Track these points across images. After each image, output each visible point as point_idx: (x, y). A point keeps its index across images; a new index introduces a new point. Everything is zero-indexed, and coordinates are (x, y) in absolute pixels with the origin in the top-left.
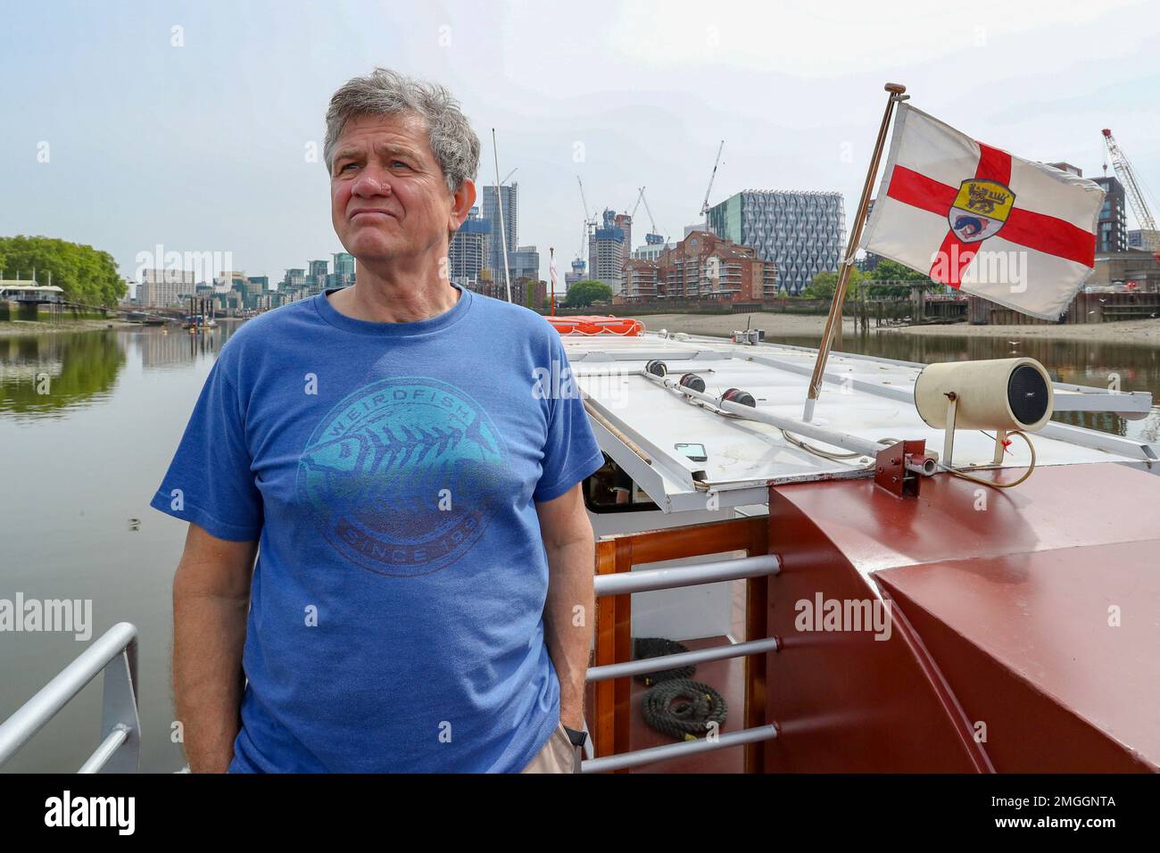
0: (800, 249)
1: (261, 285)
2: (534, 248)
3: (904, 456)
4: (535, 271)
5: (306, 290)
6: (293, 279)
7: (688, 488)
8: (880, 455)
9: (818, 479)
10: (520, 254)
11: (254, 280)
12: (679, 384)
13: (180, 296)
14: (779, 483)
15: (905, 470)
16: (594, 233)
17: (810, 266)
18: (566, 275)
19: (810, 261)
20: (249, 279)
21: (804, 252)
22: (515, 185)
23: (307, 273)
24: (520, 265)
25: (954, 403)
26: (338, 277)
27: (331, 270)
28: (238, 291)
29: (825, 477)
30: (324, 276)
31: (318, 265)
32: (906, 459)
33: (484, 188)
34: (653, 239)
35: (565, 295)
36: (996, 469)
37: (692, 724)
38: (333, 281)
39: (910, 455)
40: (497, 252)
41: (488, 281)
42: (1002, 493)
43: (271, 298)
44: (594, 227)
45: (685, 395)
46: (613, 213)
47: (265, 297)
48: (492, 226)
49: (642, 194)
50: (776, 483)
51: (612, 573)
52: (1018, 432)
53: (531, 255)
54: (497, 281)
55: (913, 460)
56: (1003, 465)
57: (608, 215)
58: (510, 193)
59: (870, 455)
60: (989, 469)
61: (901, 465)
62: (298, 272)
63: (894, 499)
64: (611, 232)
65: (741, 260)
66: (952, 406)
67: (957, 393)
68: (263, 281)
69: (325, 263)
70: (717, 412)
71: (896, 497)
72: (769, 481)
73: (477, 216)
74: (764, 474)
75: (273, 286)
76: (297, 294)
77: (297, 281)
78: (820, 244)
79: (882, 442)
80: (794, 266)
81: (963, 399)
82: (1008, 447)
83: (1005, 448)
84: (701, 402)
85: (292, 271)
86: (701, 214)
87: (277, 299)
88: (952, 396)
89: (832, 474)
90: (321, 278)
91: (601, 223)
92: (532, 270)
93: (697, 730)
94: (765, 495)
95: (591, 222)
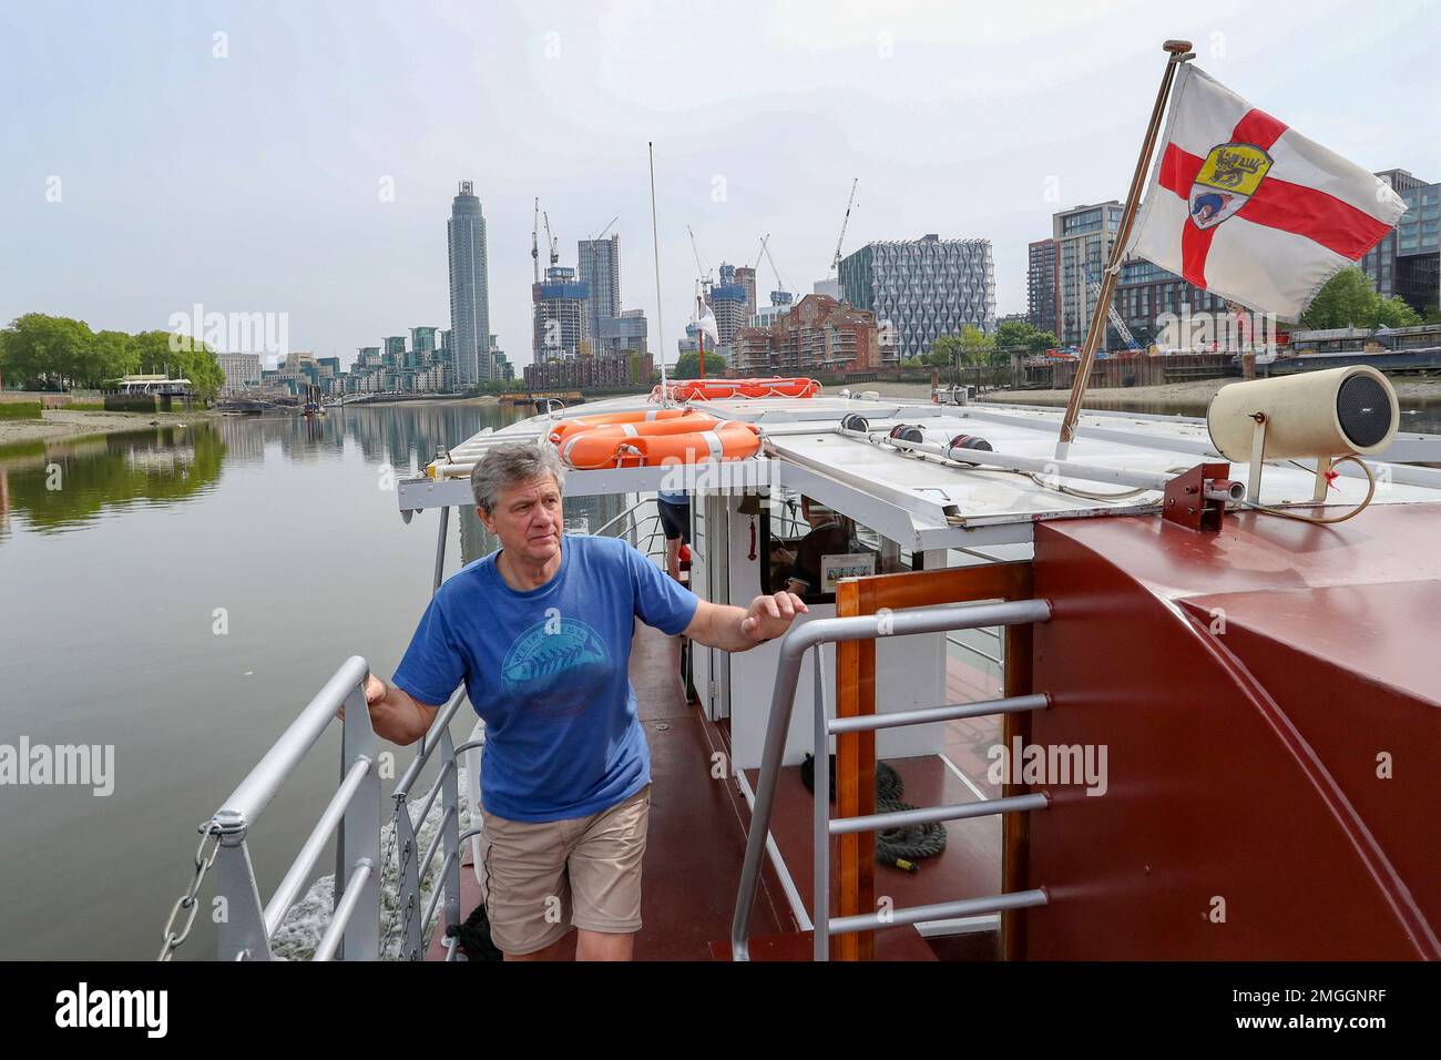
0: (938, 307)
1: (332, 367)
2: (641, 312)
3: (1203, 482)
4: (643, 339)
5: (383, 371)
6: (367, 359)
7: (941, 524)
8: (1169, 486)
9: (1092, 514)
10: (624, 320)
11: (323, 362)
12: (889, 438)
13: (247, 383)
14: (1047, 518)
15: (1203, 498)
16: (709, 292)
17: (951, 327)
18: (680, 343)
19: (951, 321)
20: (319, 360)
21: (944, 311)
22: (615, 238)
23: (382, 352)
24: (624, 333)
25: (1263, 425)
26: (418, 355)
27: (409, 348)
28: (307, 375)
29: (1101, 513)
30: (401, 355)
31: (394, 343)
32: (1205, 485)
33: (580, 243)
34: (779, 297)
35: (674, 367)
36: (1318, 506)
37: (905, 848)
38: (412, 361)
39: (1210, 480)
40: (597, 319)
41: (588, 355)
42: (1327, 528)
43: (345, 382)
44: (709, 285)
45: (899, 450)
46: (731, 267)
47: (339, 381)
48: (590, 288)
49: (764, 244)
50: (1042, 518)
51: (855, 615)
52: (1351, 456)
53: (638, 320)
54: (598, 353)
55: (1216, 486)
56: (1325, 503)
57: (726, 271)
58: (610, 247)
59: (1157, 487)
60: (1307, 507)
61: (1199, 494)
62: (376, 350)
63: (1191, 533)
64: (730, 292)
65: (855, 327)
66: (1260, 431)
67: (1267, 412)
68: (334, 362)
69: (401, 340)
70: (943, 464)
71: (1193, 531)
72: (1034, 516)
73: (573, 279)
74: (1028, 511)
75: (345, 368)
76: (373, 378)
77: (371, 361)
78: (963, 300)
79: (1172, 471)
80: (932, 327)
81: (1274, 420)
82: (1333, 481)
83: (1329, 483)
84: (921, 454)
85: (367, 349)
86: (833, 267)
87: (352, 382)
88: (1260, 418)
89: (1109, 510)
90: (399, 357)
91: (717, 281)
92: (639, 339)
93: (910, 854)
94: (1029, 531)
95: (705, 280)
